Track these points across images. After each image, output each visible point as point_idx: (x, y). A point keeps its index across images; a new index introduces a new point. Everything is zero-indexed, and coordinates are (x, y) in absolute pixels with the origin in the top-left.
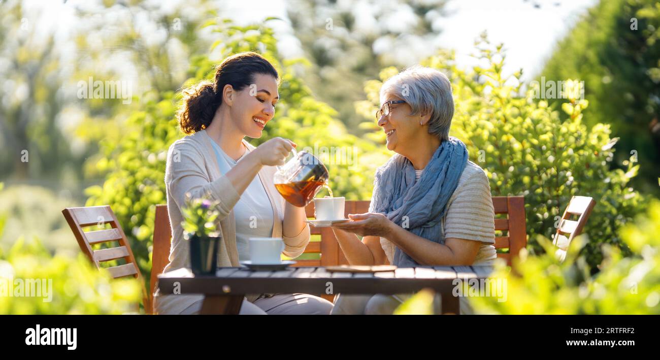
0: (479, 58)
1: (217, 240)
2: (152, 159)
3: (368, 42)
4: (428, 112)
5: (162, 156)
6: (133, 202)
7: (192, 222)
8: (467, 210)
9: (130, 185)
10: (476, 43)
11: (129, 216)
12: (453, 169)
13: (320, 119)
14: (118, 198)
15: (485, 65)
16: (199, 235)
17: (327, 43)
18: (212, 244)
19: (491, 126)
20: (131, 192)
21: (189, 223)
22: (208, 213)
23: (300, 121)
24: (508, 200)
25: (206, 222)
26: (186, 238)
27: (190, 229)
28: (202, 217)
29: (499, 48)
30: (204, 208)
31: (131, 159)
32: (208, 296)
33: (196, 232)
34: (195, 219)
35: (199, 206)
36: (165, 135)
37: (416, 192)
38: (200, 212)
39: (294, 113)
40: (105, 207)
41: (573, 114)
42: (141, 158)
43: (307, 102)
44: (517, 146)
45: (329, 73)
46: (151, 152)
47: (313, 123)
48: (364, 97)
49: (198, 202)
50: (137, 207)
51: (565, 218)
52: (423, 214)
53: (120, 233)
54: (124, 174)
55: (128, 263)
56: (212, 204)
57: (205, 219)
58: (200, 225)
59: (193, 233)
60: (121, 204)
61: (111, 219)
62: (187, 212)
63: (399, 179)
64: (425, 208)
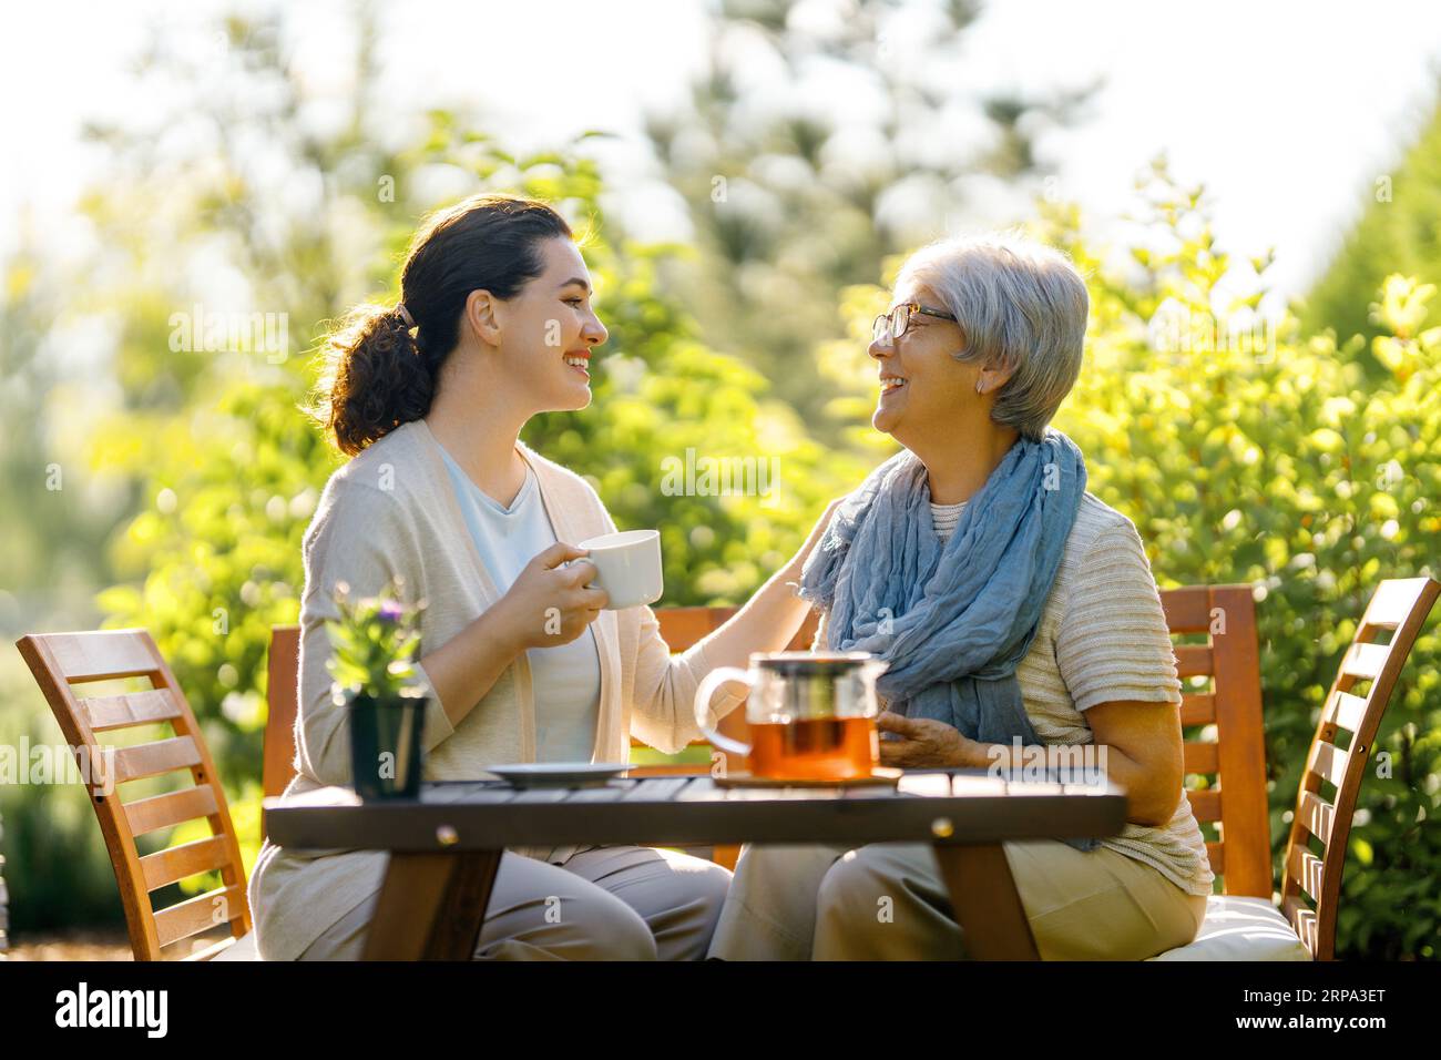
0: (1147, 224)
1: (420, 705)
2: (276, 507)
4: (1007, 363)
6: (227, 629)
7: (354, 661)
8: (1121, 623)
10: (1139, 185)
11: (214, 667)
12: (1054, 510)
13: (722, 400)
14: (184, 617)
15: (1163, 245)
16: (373, 693)
18: (407, 715)
19: (1181, 402)
20: (220, 602)
21: (349, 662)
22: (398, 634)
23: (669, 405)
24: (1212, 595)
25: (391, 659)
26: (339, 701)
27: (349, 679)
28: (383, 645)
29: (1194, 197)
30: (387, 621)
32: (399, 855)
33: (364, 689)
34: (363, 653)
35: (370, 615)
37: (961, 571)
38: (374, 632)
39: (653, 386)
40: (135, 634)
41: (1400, 367)
43: (686, 353)
45: (761, 282)
46: (277, 492)
47: (703, 413)
48: (841, 332)
49: (367, 606)
50: (235, 644)
51: (1360, 640)
52: (990, 634)
53: (177, 703)
54: (201, 552)
55: (197, 784)
56: (405, 611)
57: (389, 652)
58: (378, 667)
59: (356, 689)
60: (193, 635)
61: (151, 666)
62: (340, 635)
63: (898, 536)
64: (996, 618)
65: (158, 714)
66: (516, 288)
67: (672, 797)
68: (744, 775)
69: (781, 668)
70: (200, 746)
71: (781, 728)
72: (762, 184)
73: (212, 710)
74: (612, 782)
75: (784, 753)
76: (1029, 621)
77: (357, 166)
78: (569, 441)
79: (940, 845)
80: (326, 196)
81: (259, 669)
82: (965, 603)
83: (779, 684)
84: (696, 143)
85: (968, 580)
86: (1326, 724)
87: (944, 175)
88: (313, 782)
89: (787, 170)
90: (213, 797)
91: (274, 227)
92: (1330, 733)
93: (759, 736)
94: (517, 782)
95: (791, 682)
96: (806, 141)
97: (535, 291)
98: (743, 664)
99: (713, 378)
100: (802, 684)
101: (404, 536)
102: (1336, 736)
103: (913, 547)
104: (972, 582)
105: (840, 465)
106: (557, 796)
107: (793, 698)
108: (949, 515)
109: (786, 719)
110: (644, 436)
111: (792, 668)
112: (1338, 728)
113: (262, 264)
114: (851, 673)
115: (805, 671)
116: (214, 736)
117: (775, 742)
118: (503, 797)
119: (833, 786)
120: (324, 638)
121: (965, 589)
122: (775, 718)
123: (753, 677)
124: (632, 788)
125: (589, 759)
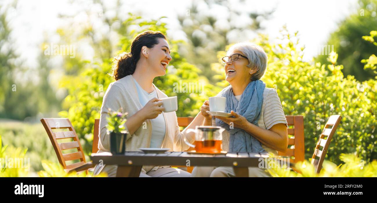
1: (125, 135)
2: (96, 95)
3: (223, 34)
5: (101, 94)
6: (85, 120)
7: (111, 125)
9: (84, 110)
10: (280, 31)
11: (83, 128)
12: (259, 89)
13: (191, 74)
14: (77, 118)
16: (115, 132)
17: (199, 34)
18: (123, 137)
20: (84, 114)
21: (110, 125)
22: (121, 120)
23: (180, 76)
24: (294, 118)
25: (119, 125)
26: (108, 133)
27: (110, 129)
28: (118, 122)
29: (296, 34)
30: (119, 117)
31: (85, 96)
32: (120, 166)
33: (114, 131)
34: (114, 123)
35: (115, 115)
36: (103, 82)
38: (116, 119)
39: (177, 71)
40: (66, 119)
41: (334, 71)
42: (90, 95)
43: (184, 64)
44: (302, 89)
45: (200, 50)
46: (96, 92)
47: (188, 77)
48: (217, 61)
49: (115, 113)
50: (87, 123)
51: (326, 128)
53: (74, 134)
54: (81, 104)
55: (78, 151)
56: (123, 115)
57: (119, 123)
58: (116, 127)
59: (112, 131)
60: (79, 121)
61: (69, 126)
62: (109, 119)
63: (228, 102)
64: (252, 112)
65: (70, 136)
66: (152, 46)
67: (178, 156)
68: (194, 151)
69: (202, 129)
70: (79, 143)
71: (202, 142)
72: (202, 30)
73: (82, 137)
74: (166, 153)
75: (202, 147)
76: (259, 111)
77: (116, 25)
78: (159, 82)
79: (235, 167)
80: (110, 31)
81: (92, 129)
82: (245, 110)
83: (201, 133)
84: (189, 22)
85: (245, 105)
86: (318, 145)
87: (241, 29)
88: (102, 151)
89: (208, 28)
90: (81, 154)
91: (99, 37)
92: (318, 147)
93: (197, 143)
94: (146, 152)
95: (204, 132)
96: (211, 22)
97: (156, 47)
98: (194, 128)
99: (190, 69)
100: (206, 133)
101: (123, 97)
102: (320, 148)
103: (232, 103)
104: (246, 106)
105: (216, 89)
106: (154, 155)
107: (204, 136)
108: (238, 97)
109: (203, 140)
110: (175, 81)
111: (205, 129)
112: (320, 146)
113: (96, 45)
114: (217, 131)
115: (207, 130)
116: (82, 142)
117: (200, 145)
118: (143, 155)
119: (213, 154)
120: (105, 120)
121: (245, 107)
122: (200, 140)
123: (196, 131)
124: (170, 154)
125: (161, 147)
